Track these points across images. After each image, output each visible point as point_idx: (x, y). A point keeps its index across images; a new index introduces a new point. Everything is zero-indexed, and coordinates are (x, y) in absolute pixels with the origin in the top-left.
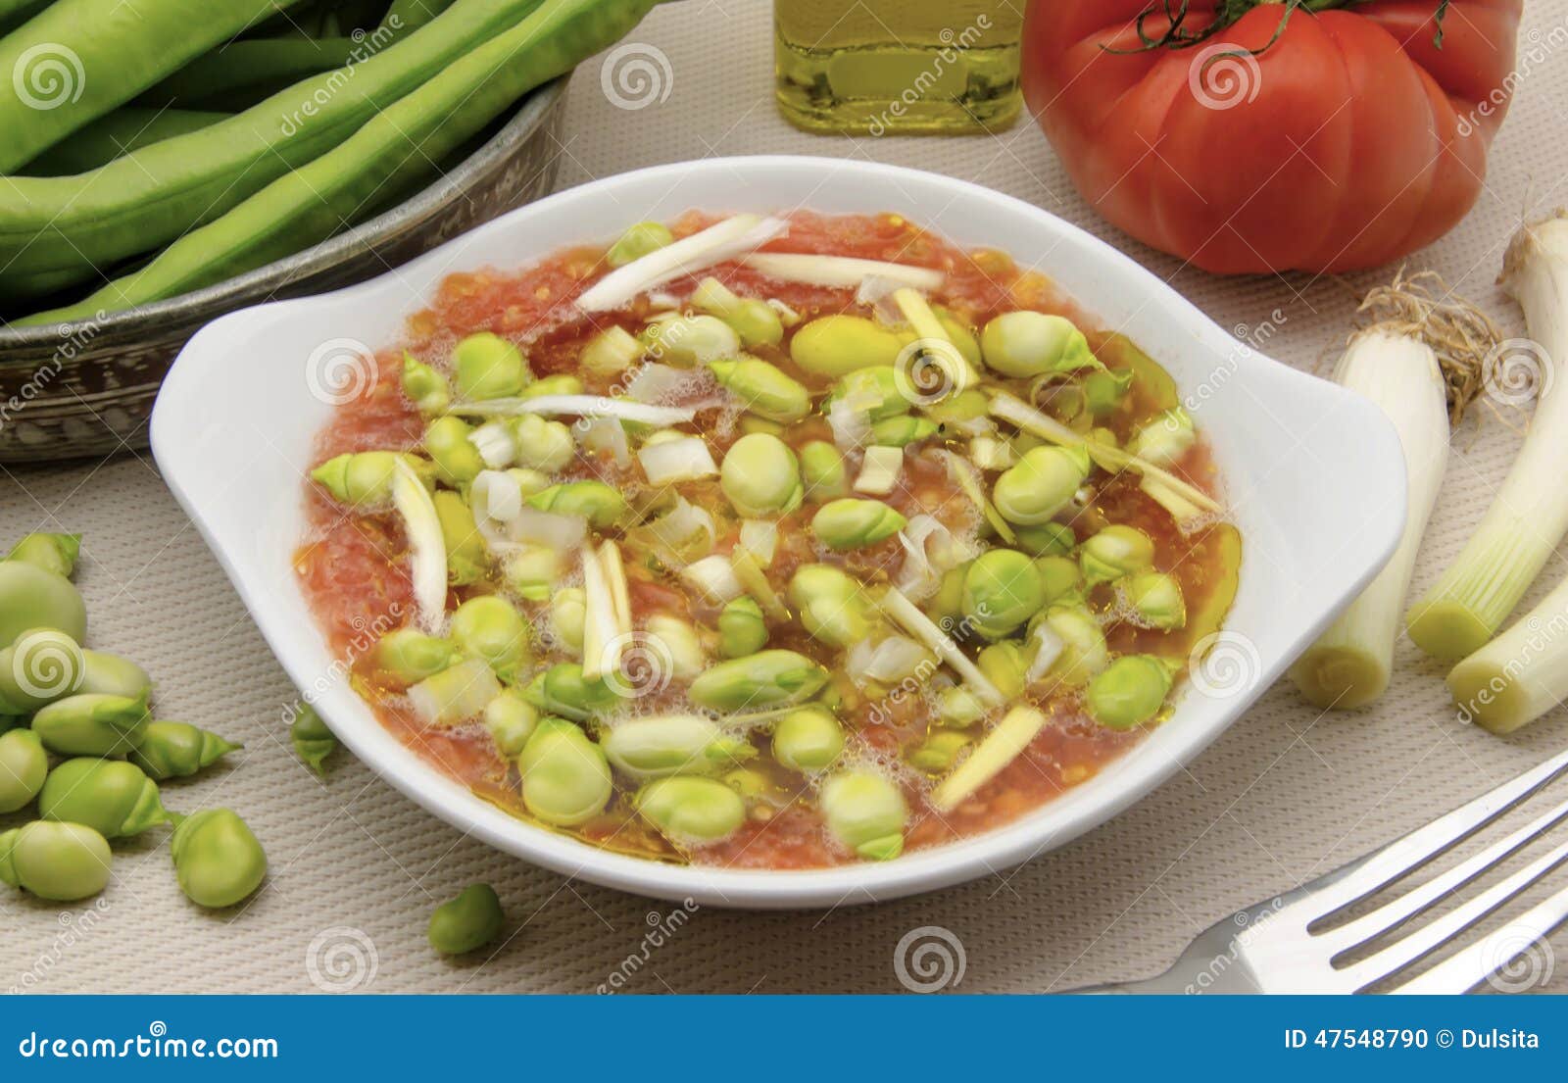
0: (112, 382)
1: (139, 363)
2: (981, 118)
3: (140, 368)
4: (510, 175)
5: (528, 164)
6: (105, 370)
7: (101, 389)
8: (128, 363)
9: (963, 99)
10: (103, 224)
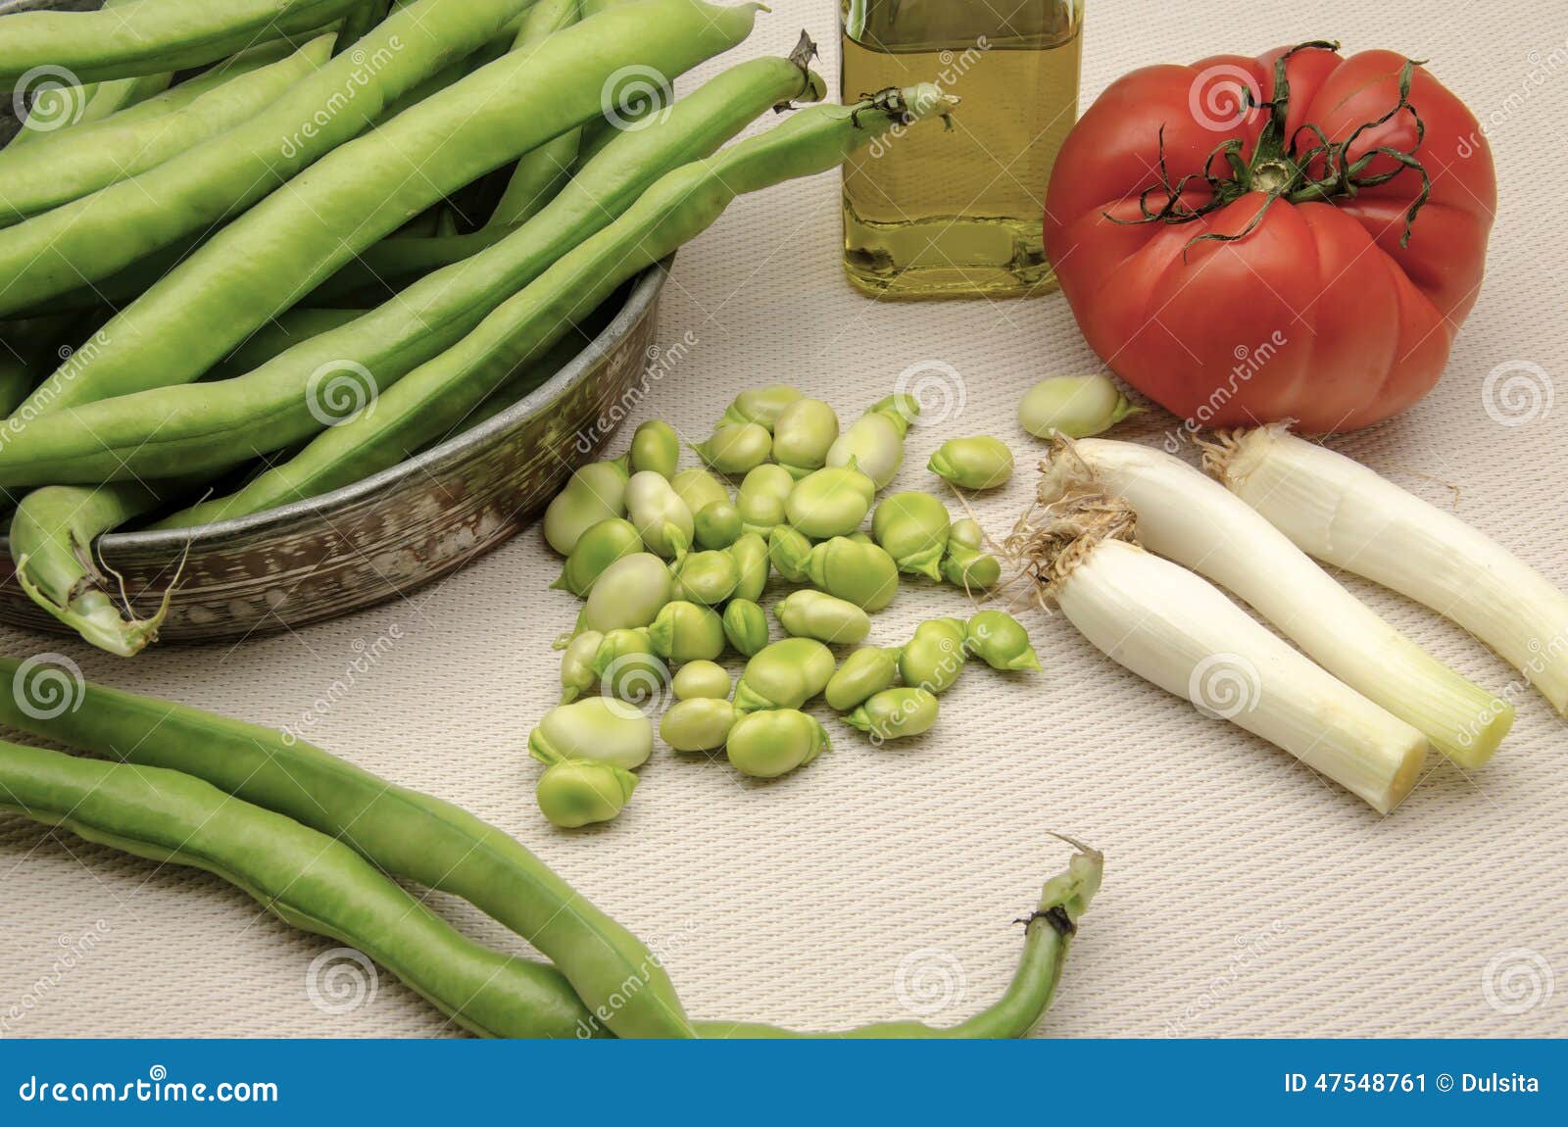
0: (273, 568)
1: (296, 550)
2: (1027, 282)
3: (298, 554)
4: (619, 357)
5: (633, 346)
6: (267, 558)
7: (263, 575)
8: (287, 550)
9: (1010, 266)
10: (270, 420)
